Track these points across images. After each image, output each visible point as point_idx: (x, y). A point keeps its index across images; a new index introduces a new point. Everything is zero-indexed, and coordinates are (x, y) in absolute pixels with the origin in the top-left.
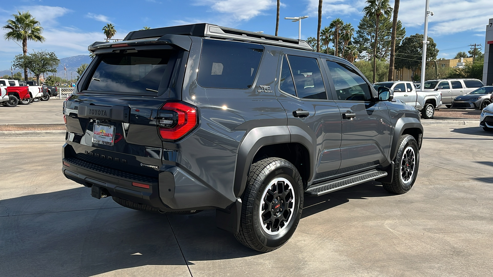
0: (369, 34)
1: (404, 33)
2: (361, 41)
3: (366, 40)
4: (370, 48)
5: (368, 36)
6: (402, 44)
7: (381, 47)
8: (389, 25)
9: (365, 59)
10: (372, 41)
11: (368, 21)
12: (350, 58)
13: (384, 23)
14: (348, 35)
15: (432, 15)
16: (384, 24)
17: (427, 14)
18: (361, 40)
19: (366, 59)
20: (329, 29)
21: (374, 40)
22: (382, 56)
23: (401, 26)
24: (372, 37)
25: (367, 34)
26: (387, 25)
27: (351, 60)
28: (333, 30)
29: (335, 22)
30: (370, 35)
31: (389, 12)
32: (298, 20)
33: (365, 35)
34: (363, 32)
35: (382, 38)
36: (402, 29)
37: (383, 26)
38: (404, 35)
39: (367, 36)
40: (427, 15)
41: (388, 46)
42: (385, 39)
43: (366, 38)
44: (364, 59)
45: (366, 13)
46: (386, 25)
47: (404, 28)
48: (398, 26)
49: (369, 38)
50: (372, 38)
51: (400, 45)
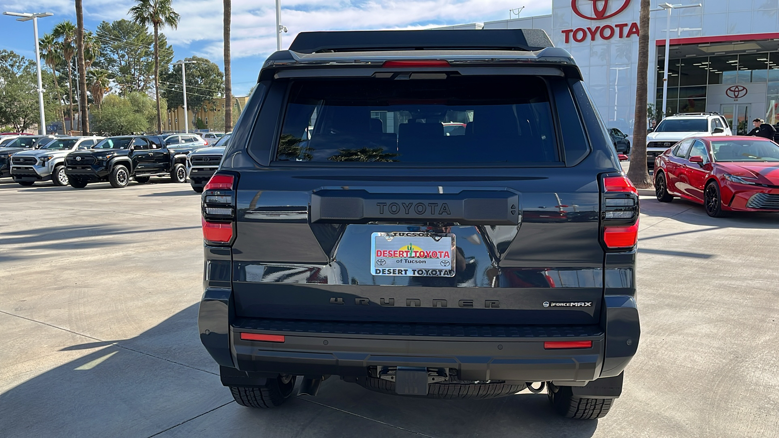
0: (115, 52)
1: (172, 53)
2: (102, 63)
3: (111, 61)
4: (119, 74)
5: (114, 55)
6: (173, 71)
7: (137, 74)
8: (147, 40)
9: (112, 93)
10: (121, 64)
11: (111, 30)
12: (97, 90)
13: (139, 34)
14: (90, 51)
15: (286, 32)
16: (140, 37)
17: (280, 29)
18: (102, 61)
19: (114, 92)
20: (53, 39)
21: (124, 62)
22: (140, 88)
23: (166, 42)
24: (121, 56)
25: (110, 51)
26: (144, 39)
27: (99, 93)
28: (61, 40)
29: (63, 27)
30: (117, 53)
31: (174, 19)
32: (32, 18)
33: (108, 52)
34: (104, 47)
35: (138, 59)
36: (167, 47)
37: (138, 40)
38: (172, 58)
39: (112, 55)
40: (280, 31)
41: (149, 72)
42: (142, 61)
43: (110, 59)
44: (110, 93)
45: (135, 18)
46: (141, 38)
47: (171, 46)
48: (161, 42)
49: (115, 59)
50: (121, 59)
51: (170, 73)
